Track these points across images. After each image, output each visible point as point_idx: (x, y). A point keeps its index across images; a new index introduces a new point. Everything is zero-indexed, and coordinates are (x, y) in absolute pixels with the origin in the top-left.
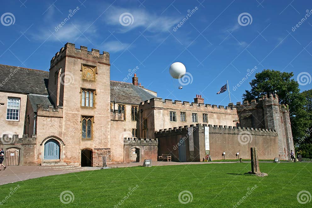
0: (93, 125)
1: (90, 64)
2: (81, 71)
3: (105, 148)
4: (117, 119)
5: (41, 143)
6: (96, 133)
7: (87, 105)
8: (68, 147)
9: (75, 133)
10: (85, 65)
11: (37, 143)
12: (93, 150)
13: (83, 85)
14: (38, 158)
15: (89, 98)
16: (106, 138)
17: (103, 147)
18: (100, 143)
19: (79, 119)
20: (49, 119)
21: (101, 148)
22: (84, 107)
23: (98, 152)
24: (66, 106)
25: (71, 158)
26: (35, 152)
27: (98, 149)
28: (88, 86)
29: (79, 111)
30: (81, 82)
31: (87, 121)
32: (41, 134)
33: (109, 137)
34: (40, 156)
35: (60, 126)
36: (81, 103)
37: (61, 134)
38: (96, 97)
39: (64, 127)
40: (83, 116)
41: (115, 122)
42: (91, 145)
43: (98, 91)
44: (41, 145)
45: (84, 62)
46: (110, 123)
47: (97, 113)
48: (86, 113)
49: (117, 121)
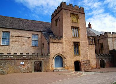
0: (80, 47)
2: (70, 17)
3: (87, 60)
4: (91, 43)
5: (52, 58)
6: (81, 52)
7: (75, 36)
8: (67, 60)
9: (70, 52)
11: (51, 58)
12: (81, 61)
13: (72, 25)
14: (52, 67)
15: (76, 32)
16: (87, 54)
17: (85, 60)
18: (84, 57)
19: (72, 44)
20: (56, 44)
22: (74, 37)
23: (83, 62)
24: (64, 36)
25: (69, 66)
26: (50, 63)
28: (75, 25)
29: (71, 39)
30: (71, 23)
31: (76, 45)
32: (53, 53)
33: (88, 53)
34: (53, 66)
35: (62, 48)
36: (72, 35)
37: (63, 52)
38: (80, 31)
39: (64, 48)
40: (74, 42)
41: (90, 45)
42: (79, 58)
43: (80, 28)
45: (72, 12)
46: (88, 46)
48: (76, 40)
49: (91, 44)
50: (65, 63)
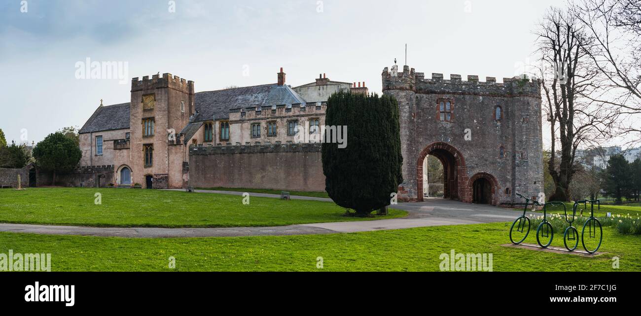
1: (149, 92)
2: (142, 102)
3: (164, 173)
7: (150, 134)
8: (135, 173)
9: (139, 161)
10: (144, 95)
11: (115, 171)
13: (144, 115)
15: (151, 126)
16: (164, 164)
17: (161, 173)
18: (159, 169)
19: (142, 148)
20: (121, 151)
21: (160, 173)
22: (144, 137)
24: (132, 138)
27: (156, 175)
28: (148, 115)
29: (141, 141)
30: (142, 113)
31: (149, 148)
33: (167, 162)
35: (128, 156)
36: (143, 133)
37: (130, 162)
39: (131, 157)
40: (144, 145)
41: (174, 148)
43: (157, 118)
44: (117, 172)
45: (145, 93)
46: (167, 149)
47: (155, 140)
48: (147, 141)
49: (175, 145)
50: (132, 178)
